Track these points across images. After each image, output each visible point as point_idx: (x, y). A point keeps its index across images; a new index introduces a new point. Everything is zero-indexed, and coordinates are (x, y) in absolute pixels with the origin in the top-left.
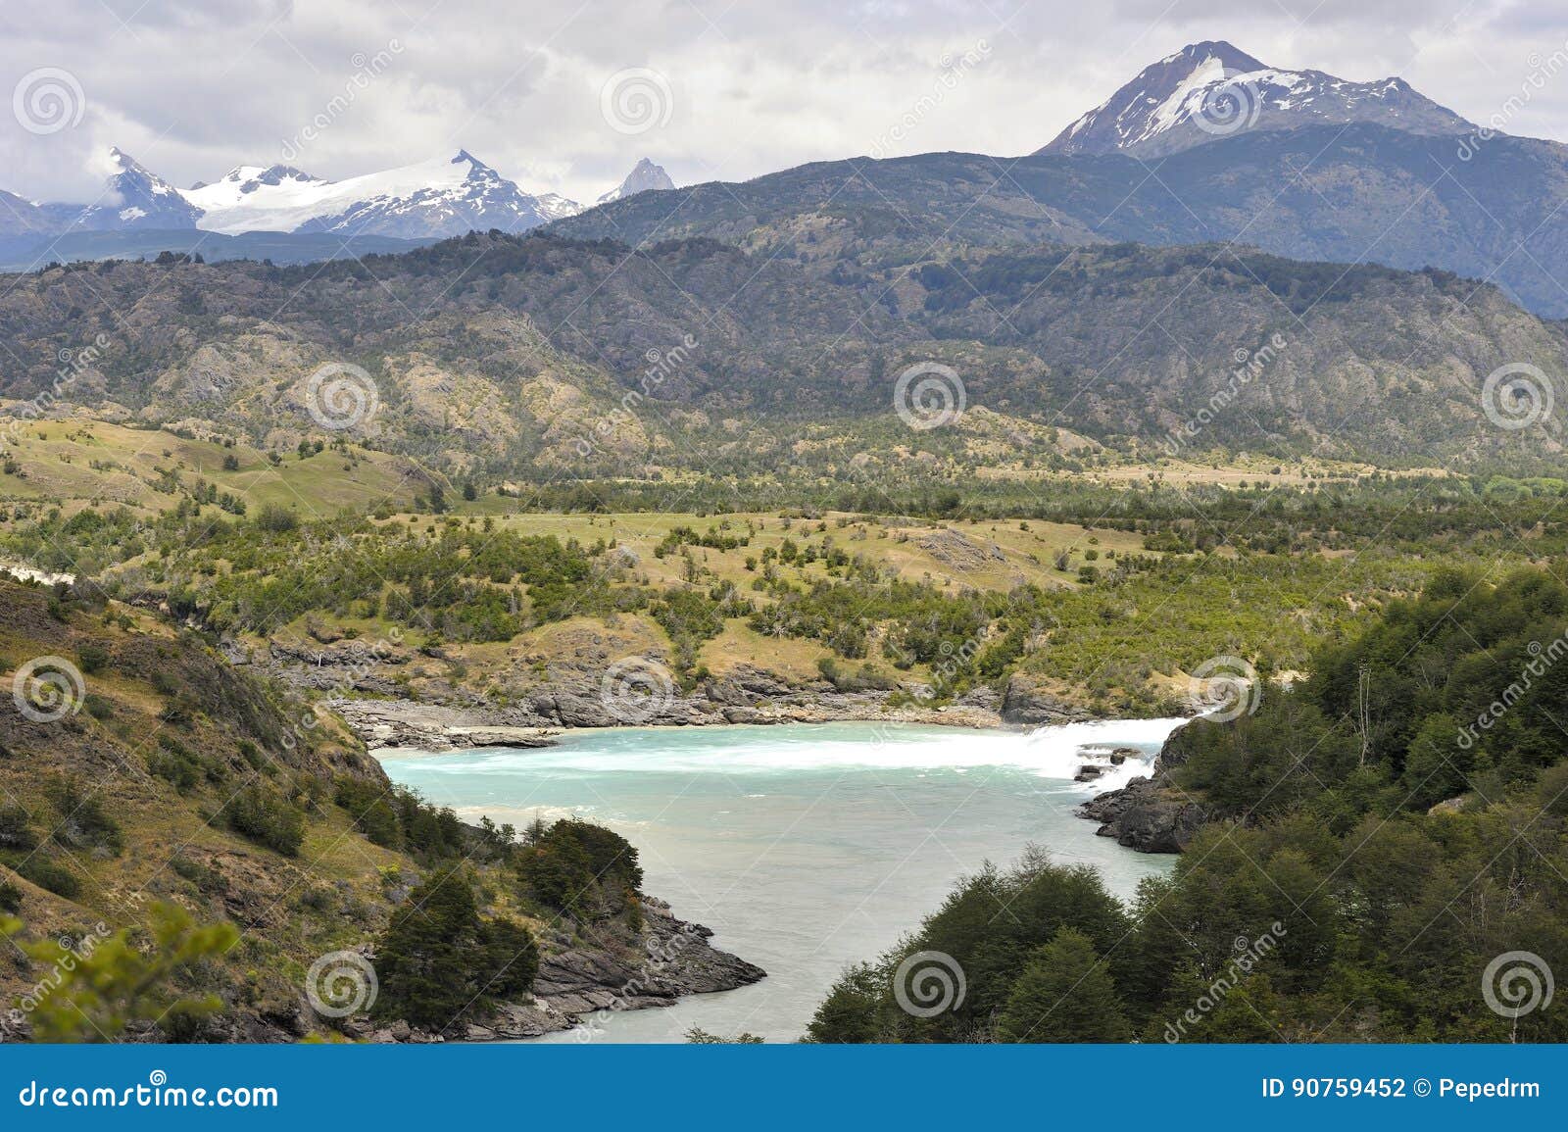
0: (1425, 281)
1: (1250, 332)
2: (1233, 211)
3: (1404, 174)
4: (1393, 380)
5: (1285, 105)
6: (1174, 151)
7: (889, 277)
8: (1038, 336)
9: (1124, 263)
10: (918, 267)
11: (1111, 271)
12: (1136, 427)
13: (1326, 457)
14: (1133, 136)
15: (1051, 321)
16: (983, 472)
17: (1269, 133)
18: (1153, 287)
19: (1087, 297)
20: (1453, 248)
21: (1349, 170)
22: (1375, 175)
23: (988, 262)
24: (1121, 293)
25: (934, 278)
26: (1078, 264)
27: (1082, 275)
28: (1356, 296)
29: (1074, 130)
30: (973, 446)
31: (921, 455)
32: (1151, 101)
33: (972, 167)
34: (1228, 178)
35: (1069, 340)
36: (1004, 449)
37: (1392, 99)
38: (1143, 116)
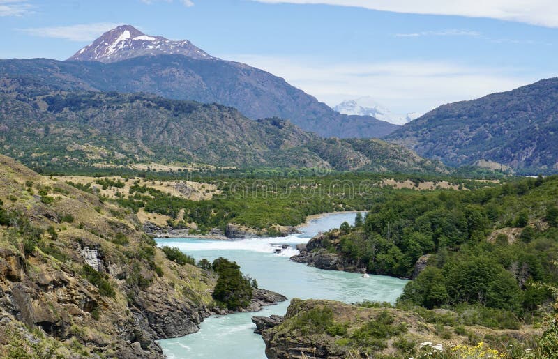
0: (215, 108)
1: (162, 122)
2: (137, 82)
3: (191, 71)
4: (211, 138)
5: (151, 47)
6: (116, 61)
7: (35, 99)
8: (91, 121)
9: (114, 98)
10: (45, 97)
11: (110, 100)
12: (136, 151)
13: (198, 163)
14: (100, 55)
15: (95, 116)
16: (96, 165)
17: (148, 56)
18: (128, 106)
19: (106, 109)
20: (207, 96)
21: (174, 70)
22: (183, 72)
23: (68, 96)
24: (117, 108)
25: (51, 101)
26: (99, 97)
27: (101, 102)
28: (194, 111)
29: (81, 52)
30: (89, 157)
31: (74, 159)
32: (106, 44)
33: (51, 63)
34: (135, 70)
35: (102, 123)
36: (99, 157)
37: (185, 47)
38: (103, 48)
